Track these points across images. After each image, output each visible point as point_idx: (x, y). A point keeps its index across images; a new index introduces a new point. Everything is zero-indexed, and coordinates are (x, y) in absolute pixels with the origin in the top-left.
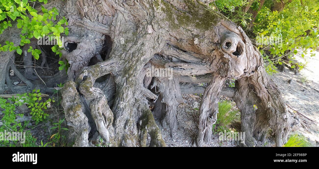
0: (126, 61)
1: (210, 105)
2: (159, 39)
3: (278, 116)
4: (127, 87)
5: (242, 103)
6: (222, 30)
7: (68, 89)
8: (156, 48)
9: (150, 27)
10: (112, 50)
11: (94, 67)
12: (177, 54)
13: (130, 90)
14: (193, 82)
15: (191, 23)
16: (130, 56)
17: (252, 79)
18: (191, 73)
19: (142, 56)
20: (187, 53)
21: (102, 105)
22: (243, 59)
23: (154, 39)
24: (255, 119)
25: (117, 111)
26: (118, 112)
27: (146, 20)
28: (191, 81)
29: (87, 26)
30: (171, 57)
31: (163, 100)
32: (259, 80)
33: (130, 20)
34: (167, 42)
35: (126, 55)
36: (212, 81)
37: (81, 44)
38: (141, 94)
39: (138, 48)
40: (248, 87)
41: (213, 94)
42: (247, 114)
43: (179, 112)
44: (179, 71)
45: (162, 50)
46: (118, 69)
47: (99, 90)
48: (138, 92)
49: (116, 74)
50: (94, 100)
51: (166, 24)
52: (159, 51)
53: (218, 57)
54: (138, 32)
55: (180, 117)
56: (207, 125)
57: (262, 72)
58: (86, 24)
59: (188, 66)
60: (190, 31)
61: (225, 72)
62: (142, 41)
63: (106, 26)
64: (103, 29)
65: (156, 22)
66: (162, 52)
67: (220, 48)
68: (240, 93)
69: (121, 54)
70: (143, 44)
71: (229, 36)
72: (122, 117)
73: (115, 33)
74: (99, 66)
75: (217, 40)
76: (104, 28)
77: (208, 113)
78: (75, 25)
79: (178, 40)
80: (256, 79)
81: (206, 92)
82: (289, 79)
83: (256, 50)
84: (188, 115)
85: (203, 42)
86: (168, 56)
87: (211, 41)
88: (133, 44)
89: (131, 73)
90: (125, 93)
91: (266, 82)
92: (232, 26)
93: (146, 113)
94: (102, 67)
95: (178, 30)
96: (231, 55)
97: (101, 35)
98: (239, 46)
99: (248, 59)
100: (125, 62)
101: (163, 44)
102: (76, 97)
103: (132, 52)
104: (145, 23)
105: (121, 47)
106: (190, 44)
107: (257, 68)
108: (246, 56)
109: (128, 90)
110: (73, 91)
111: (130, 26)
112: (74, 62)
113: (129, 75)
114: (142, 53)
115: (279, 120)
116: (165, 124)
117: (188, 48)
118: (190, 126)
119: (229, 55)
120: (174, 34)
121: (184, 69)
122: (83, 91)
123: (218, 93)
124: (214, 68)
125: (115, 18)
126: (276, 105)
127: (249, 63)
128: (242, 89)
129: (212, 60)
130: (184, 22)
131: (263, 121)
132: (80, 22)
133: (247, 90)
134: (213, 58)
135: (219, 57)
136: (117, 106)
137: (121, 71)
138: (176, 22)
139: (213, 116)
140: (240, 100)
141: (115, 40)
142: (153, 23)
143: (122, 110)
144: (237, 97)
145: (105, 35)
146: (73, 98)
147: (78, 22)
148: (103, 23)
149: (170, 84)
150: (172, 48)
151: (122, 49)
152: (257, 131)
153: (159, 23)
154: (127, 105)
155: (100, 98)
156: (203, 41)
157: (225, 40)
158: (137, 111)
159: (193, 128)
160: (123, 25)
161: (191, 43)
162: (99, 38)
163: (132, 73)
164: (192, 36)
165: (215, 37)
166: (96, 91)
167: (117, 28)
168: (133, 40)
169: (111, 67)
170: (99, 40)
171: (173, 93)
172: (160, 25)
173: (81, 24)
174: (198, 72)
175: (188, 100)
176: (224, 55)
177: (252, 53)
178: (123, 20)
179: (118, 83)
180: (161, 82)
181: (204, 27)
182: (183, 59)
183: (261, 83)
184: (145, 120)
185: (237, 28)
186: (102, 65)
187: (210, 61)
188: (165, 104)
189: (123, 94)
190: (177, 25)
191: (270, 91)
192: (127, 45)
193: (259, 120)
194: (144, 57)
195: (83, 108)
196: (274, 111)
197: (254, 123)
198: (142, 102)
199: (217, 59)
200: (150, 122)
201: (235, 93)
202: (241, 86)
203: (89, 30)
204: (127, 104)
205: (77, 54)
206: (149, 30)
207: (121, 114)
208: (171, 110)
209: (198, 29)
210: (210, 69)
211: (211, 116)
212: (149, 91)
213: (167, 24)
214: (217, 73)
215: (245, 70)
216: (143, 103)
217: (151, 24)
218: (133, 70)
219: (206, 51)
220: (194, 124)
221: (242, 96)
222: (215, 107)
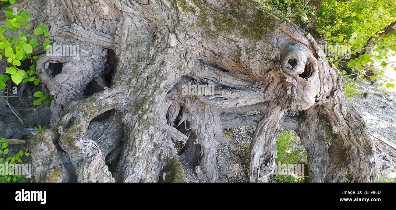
0: (138, 90)
1: (265, 148)
2: (187, 55)
3: (362, 159)
4: (141, 129)
5: (309, 139)
6: (282, 40)
7: (39, 145)
8: (182, 68)
9: (172, 36)
10: (118, 73)
11: (89, 102)
12: (215, 76)
13: (145, 133)
14: (240, 112)
15: (235, 29)
16: (143, 81)
17: (325, 107)
18: (236, 105)
19: (161, 82)
20: (229, 73)
21: (96, 168)
22: (315, 82)
23: (180, 56)
24: (327, 160)
25: (125, 166)
26: (127, 169)
27: (167, 26)
28: (236, 111)
29: (78, 36)
30: (206, 80)
31: (197, 140)
32: (335, 109)
33: (143, 26)
34: (200, 58)
35: (138, 80)
36: (268, 113)
37: (67, 65)
38: (163, 135)
39: (155, 69)
40: (318, 117)
41: (269, 130)
42: (316, 155)
43: (220, 151)
44: (218, 103)
45: (192, 70)
46: (126, 103)
47: (91, 143)
48: (159, 132)
49: (124, 110)
50: (82, 160)
51: (197, 32)
52: (188, 72)
53: (276, 81)
54: (156, 45)
55: (222, 160)
56: (262, 176)
57: (340, 97)
58: (77, 33)
59: (232, 93)
60: (234, 41)
61: (288, 102)
62: (162, 58)
63: (108, 36)
64: (102, 41)
65: (182, 29)
66: (193, 73)
67: (280, 67)
68: (306, 125)
69: (131, 79)
70: (163, 63)
71: (293, 50)
72: (133, 175)
73: (120, 47)
74: (96, 100)
75: (275, 56)
76: (104, 39)
77: (262, 159)
78: (61, 35)
79: (215, 55)
80: (330, 108)
81: (259, 129)
82: (365, 91)
83: (332, 67)
84: (233, 155)
85: (253, 59)
86: (202, 79)
87: (265, 56)
88: (148, 63)
89: (145, 108)
90: (137, 139)
91: (346, 112)
92: (298, 34)
93: (172, 163)
94: (100, 101)
95: (215, 40)
96: (297, 78)
97: (101, 49)
98: (308, 63)
99: (322, 81)
100: (136, 91)
101: (194, 62)
102: (53, 157)
103: (146, 75)
104: (165, 31)
105: (130, 68)
106: (234, 61)
107: (332, 93)
108: (318, 78)
109: (142, 133)
110: (47, 148)
111: (144, 35)
112: (59, 92)
113: (142, 111)
114: (163, 76)
115: (364, 165)
116: (201, 173)
117: (232, 66)
118: (237, 173)
119: (293, 77)
120: (209, 45)
121: (226, 99)
122: (65, 146)
123: (277, 130)
124: (270, 95)
125: (120, 24)
126: (360, 143)
127: (322, 87)
128: (309, 120)
129: (267, 84)
130: (225, 27)
131: (339, 163)
132: (68, 30)
133: (317, 121)
134: (268, 81)
135: (279, 81)
136: (125, 159)
137: (130, 105)
138: (213, 28)
139: (269, 163)
140: (306, 134)
141: (121, 58)
142: (177, 31)
143: (133, 164)
144: (302, 130)
145: (107, 49)
146: (48, 159)
147: (65, 30)
148: (102, 32)
149: (206, 116)
150: (207, 67)
151: (132, 71)
152: (330, 176)
153: (187, 30)
154: (140, 156)
155: (92, 156)
156: (253, 56)
157: (288, 56)
158: (158, 160)
159: (240, 176)
160: (133, 34)
161: (235, 59)
162: (98, 55)
163: (147, 107)
164: (237, 48)
165: (273, 50)
166: (86, 144)
167: (124, 39)
168: (148, 58)
169: (115, 99)
170: (98, 57)
171: (211, 130)
172: (188, 34)
173: (69, 34)
174: (247, 102)
175: (233, 131)
176: (286, 78)
177: (327, 72)
178: (132, 27)
179: (127, 124)
180: (193, 115)
181: (255, 35)
182: (224, 83)
183: (338, 113)
184: (169, 173)
185: (305, 36)
186: (101, 98)
187: (264, 86)
188: (200, 145)
189: (134, 140)
190: (214, 32)
191: (351, 123)
192: (139, 65)
193: (334, 162)
194: (165, 82)
195: (64, 175)
196: (356, 151)
197: (326, 167)
198: (166, 146)
199: (275, 83)
200: (177, 177)
201: (299, 124)
202: (308, 115)
203: (82, 42)
204: (141, 154)
205: (62, 81)
206: (172, 42)
207: (132, 172)
208: (209, 154)
209: (246, 39)
210: (265, 98)
211: (267, 162)
212: (176, 130)
213: (199, 31)
214: (275, 103)
215: (316, 97)
216: (167, 148)
217: (174, 32)
218: (148, 103)
219: (258, 73)
220: (242, 169)
221: (309, 130)
222: (273, 149)
